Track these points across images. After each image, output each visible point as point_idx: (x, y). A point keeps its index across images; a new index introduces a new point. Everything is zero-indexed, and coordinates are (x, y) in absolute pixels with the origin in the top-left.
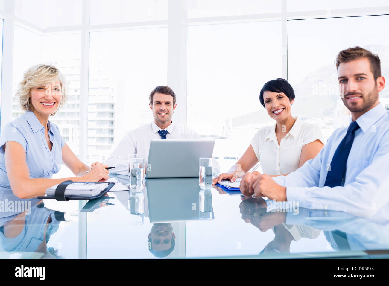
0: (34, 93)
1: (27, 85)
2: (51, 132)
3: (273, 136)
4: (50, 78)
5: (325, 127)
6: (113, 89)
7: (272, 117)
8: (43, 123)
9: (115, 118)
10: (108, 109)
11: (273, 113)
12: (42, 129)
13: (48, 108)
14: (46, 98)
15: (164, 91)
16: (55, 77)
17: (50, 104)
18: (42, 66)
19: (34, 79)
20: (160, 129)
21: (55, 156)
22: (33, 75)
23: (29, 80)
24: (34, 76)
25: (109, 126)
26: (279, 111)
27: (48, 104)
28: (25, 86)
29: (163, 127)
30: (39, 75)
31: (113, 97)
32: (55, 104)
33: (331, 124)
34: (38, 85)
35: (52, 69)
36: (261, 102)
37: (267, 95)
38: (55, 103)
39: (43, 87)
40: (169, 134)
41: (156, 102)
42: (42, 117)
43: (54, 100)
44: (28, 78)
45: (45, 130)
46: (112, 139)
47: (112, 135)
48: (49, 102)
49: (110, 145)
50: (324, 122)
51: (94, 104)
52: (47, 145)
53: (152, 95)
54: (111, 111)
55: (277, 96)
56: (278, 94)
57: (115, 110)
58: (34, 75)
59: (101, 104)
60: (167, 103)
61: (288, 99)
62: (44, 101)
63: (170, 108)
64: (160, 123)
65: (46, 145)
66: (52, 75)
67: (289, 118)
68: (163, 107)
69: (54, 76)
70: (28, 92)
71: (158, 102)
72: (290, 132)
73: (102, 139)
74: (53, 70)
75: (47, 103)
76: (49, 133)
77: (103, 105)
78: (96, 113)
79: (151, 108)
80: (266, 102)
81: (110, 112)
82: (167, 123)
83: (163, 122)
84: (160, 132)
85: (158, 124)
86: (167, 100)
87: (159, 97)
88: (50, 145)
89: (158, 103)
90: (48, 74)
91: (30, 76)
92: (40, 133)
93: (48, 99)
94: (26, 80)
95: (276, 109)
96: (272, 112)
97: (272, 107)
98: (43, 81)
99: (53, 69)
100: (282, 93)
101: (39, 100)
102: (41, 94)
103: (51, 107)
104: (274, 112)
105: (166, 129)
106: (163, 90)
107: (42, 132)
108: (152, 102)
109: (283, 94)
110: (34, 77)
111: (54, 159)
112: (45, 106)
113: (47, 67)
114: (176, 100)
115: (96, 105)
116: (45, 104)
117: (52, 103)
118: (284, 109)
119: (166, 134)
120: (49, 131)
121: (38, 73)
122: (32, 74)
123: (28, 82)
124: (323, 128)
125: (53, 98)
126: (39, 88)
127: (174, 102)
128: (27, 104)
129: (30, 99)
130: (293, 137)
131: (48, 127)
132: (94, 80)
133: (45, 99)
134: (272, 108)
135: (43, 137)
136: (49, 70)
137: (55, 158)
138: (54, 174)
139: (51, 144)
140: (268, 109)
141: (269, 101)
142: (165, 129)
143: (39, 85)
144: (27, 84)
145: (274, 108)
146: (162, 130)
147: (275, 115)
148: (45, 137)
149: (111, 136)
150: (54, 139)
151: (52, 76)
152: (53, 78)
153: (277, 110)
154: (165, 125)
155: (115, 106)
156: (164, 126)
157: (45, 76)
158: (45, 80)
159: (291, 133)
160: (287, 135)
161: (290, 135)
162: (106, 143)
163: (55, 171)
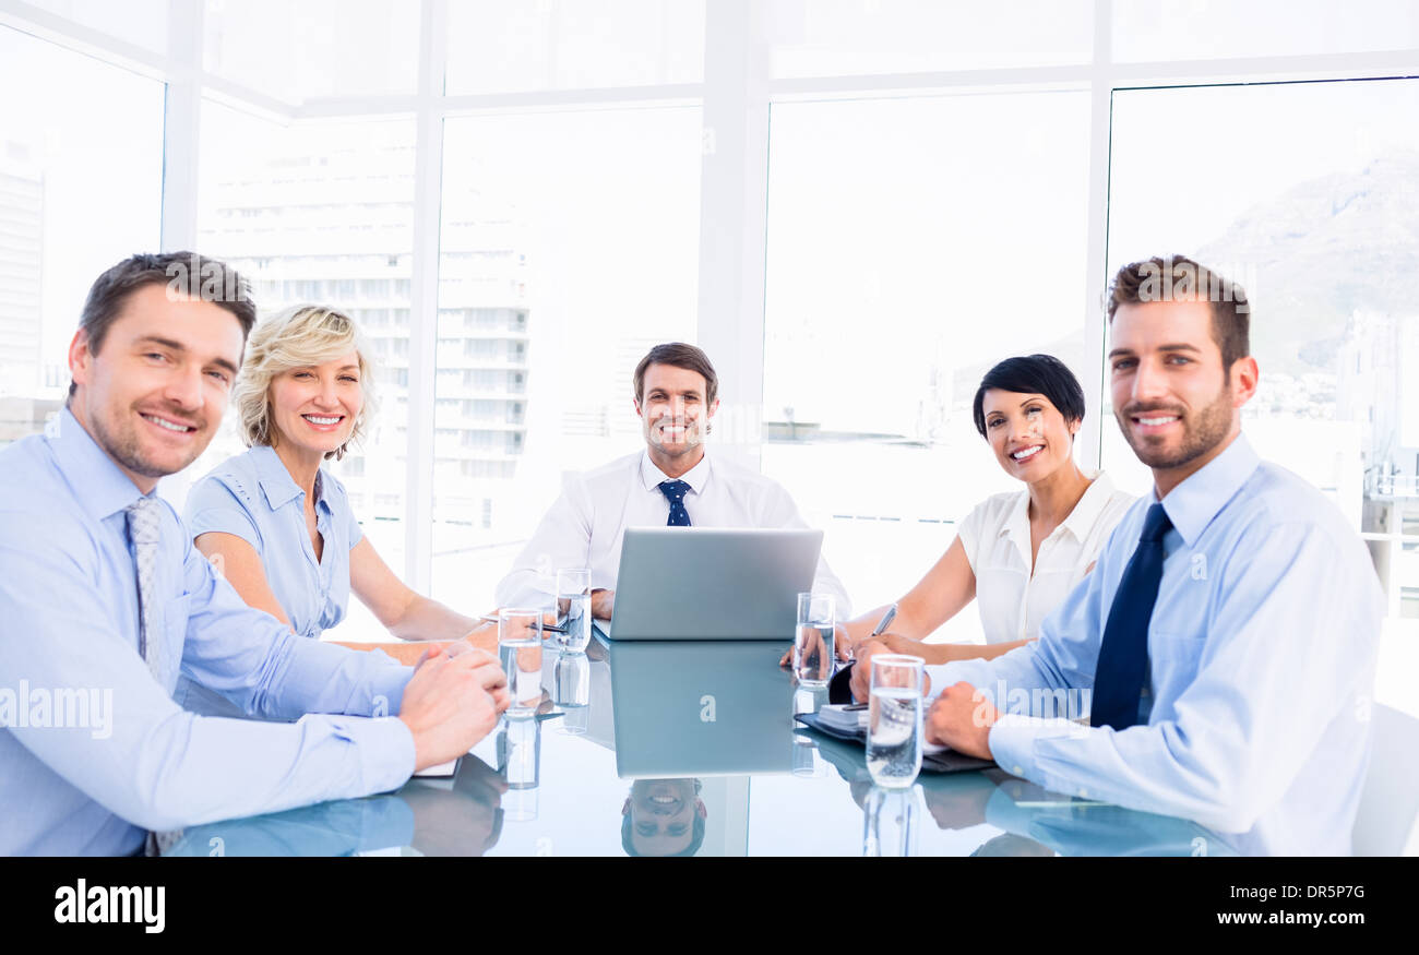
0: (284, 387)
1: (266, 366)
2: (324, 505)
3: (1020, 525)
4: (334, 344)
5: (1307, 410)
6: (523, 258)
7: (1009, 471)
8: (301, 479)
9: (531, 363)
10: (504, 331)
11: (1011, 460)
12: (296, 498)
13: (323, 432)
14: (318, 401)
15: (678, 357)
16: (347, 339)
17: (329, 421)
18: (308, 309)
19: (285, 345)
20: (664, 478)
21: (331, 577)
22: (281, 337)
23: (271, 349)
24: (288, 338)
25: (509, 392)
26: (1027, 453)
27: (324, 421)
28: (260, 368)
29: (675, 470)
30: (302, 334)
31: (522, 285)
32: (344, 420)
33: (1328, 399)
34: (296, 363)
35: (334, 318)
36: (977, 421)
37: (996, 401)
38: (342, 418)
39: (312, 371)
40: (694, 493)
41: (652, 391)
42: (304, 457)
43: (342, 407)
44: (267, 344)
45: (307, 500)
46: (518, 438)
47: (517, 423)
48: (326, 411)
49: (510, 458)
50: (1302, 390)
51: (457, 311)
52: (311, 544)
53: (642, 371)
54: (515, 335)
55: (1022, 405)
56: (1025, 397)
57: (531, 333)
58: (286, 336)
59: (479, 310)
60: (689, 396)
61: (1059, 416)
62: (313, 410)
63: (698, 409)
64: (665, 458)
65: (305, 545)
66: (338, 333)
67: (1061, 476)
68: (678, 406)
69: (343, 337)
70: (266, 386)
71: (658, 393)
72: (1066, 522)
73: (485, 436)
74: (339, 321)
75: (321, 416)
76: (318, 506)
77: (486, 314)
78: (463, 342)
79: (638, 410)
80: (992, 425)
81: (510, 341)
82: (687, 457)
83: (675, 455)
84: (663, 487)
85: (658, 462)
86: (687, 387)
87: (660, 376)
88: (318, 546)
89: (658, 397)
90: (328, 330)
91: (274, 339)
92: (291, 510)
93: (324, 404)
94: (261, 351)
95: (1019, 446)
96: (1010, 456)
97: (1007, 438)
98: (313, 351)
99: (338, 316)
100: (1041, 396)
101: (298, 409)
102: (304, 391)
103: (332, 428)
104: (1016, 456)
105: (684, 478)
106: (674, 355)
107: (298, 505)
108: (640, 394)
109: (1041, 399)
110: (287, 341)
111: (329, 588)
112: (315, 427)
113: (322, 312)
114: (715, 388)
115: (463, 313)
116: (314, 420)
117: (335, 417)
118: (1043, 446)
119: (682, 495)
120: (318, 501)
121: (298, 330)
122: (279, 334)
123: (269, 356)
124: (1299, 411)
125: (337, 403)
126: (300, 375)
127: (711, 395)
128: (263, 421)
129: (270, 406)
130: (1075, 537)
131: (317, 493)
132: (458, 224)
133: (318, 406)
134: (1006, 443)
135: (299, 520)
136: (328, 319)
137: (330, 583)
138: (327, 630)
139: (320, 541)
140: (996, 448)
141: (1001, 420)
142: (680, 478)
143: (297, 365)
144: (265, 362)
145: (1013, 441)
146: (672, 480)
147: (1016, 463)
148: (304, 519)
149: (513, 427)
150: (330, 525)
151: (338, 338)
152: (341, 342)
153: (1022, 449)
154: (677, 464)
155: (530, 320)
156: (677, 467)
157: (317, 338)
158: (321, 348)
159: (1069, 526)
160: (1059, 529)
161: (1066, 529)
162: (499, 452)
163: (329, 622)
